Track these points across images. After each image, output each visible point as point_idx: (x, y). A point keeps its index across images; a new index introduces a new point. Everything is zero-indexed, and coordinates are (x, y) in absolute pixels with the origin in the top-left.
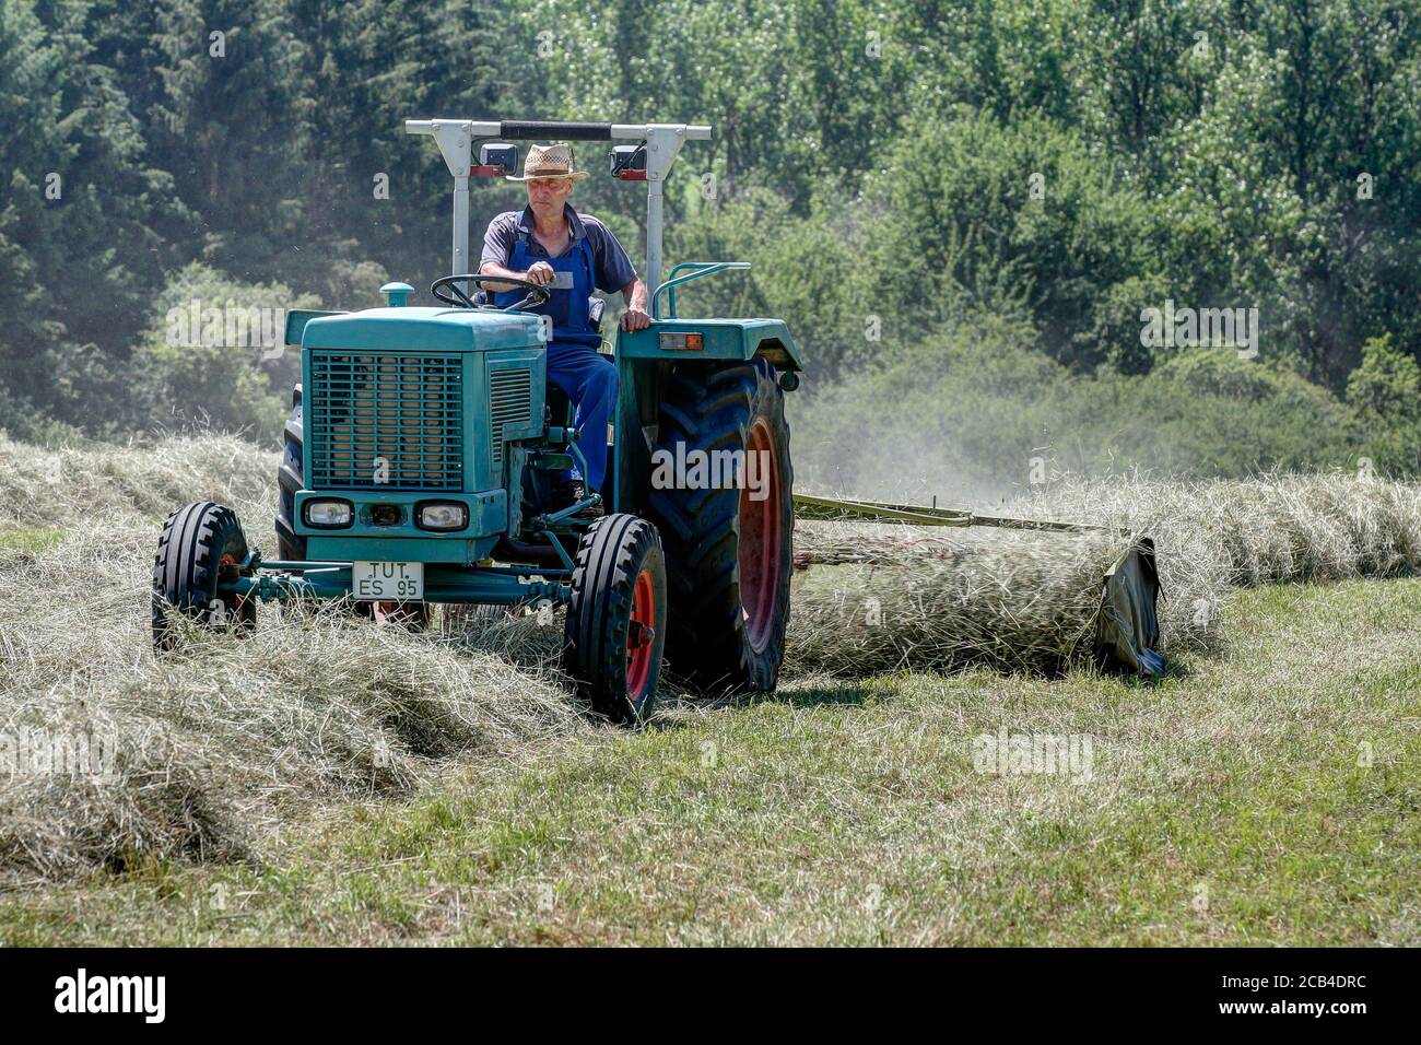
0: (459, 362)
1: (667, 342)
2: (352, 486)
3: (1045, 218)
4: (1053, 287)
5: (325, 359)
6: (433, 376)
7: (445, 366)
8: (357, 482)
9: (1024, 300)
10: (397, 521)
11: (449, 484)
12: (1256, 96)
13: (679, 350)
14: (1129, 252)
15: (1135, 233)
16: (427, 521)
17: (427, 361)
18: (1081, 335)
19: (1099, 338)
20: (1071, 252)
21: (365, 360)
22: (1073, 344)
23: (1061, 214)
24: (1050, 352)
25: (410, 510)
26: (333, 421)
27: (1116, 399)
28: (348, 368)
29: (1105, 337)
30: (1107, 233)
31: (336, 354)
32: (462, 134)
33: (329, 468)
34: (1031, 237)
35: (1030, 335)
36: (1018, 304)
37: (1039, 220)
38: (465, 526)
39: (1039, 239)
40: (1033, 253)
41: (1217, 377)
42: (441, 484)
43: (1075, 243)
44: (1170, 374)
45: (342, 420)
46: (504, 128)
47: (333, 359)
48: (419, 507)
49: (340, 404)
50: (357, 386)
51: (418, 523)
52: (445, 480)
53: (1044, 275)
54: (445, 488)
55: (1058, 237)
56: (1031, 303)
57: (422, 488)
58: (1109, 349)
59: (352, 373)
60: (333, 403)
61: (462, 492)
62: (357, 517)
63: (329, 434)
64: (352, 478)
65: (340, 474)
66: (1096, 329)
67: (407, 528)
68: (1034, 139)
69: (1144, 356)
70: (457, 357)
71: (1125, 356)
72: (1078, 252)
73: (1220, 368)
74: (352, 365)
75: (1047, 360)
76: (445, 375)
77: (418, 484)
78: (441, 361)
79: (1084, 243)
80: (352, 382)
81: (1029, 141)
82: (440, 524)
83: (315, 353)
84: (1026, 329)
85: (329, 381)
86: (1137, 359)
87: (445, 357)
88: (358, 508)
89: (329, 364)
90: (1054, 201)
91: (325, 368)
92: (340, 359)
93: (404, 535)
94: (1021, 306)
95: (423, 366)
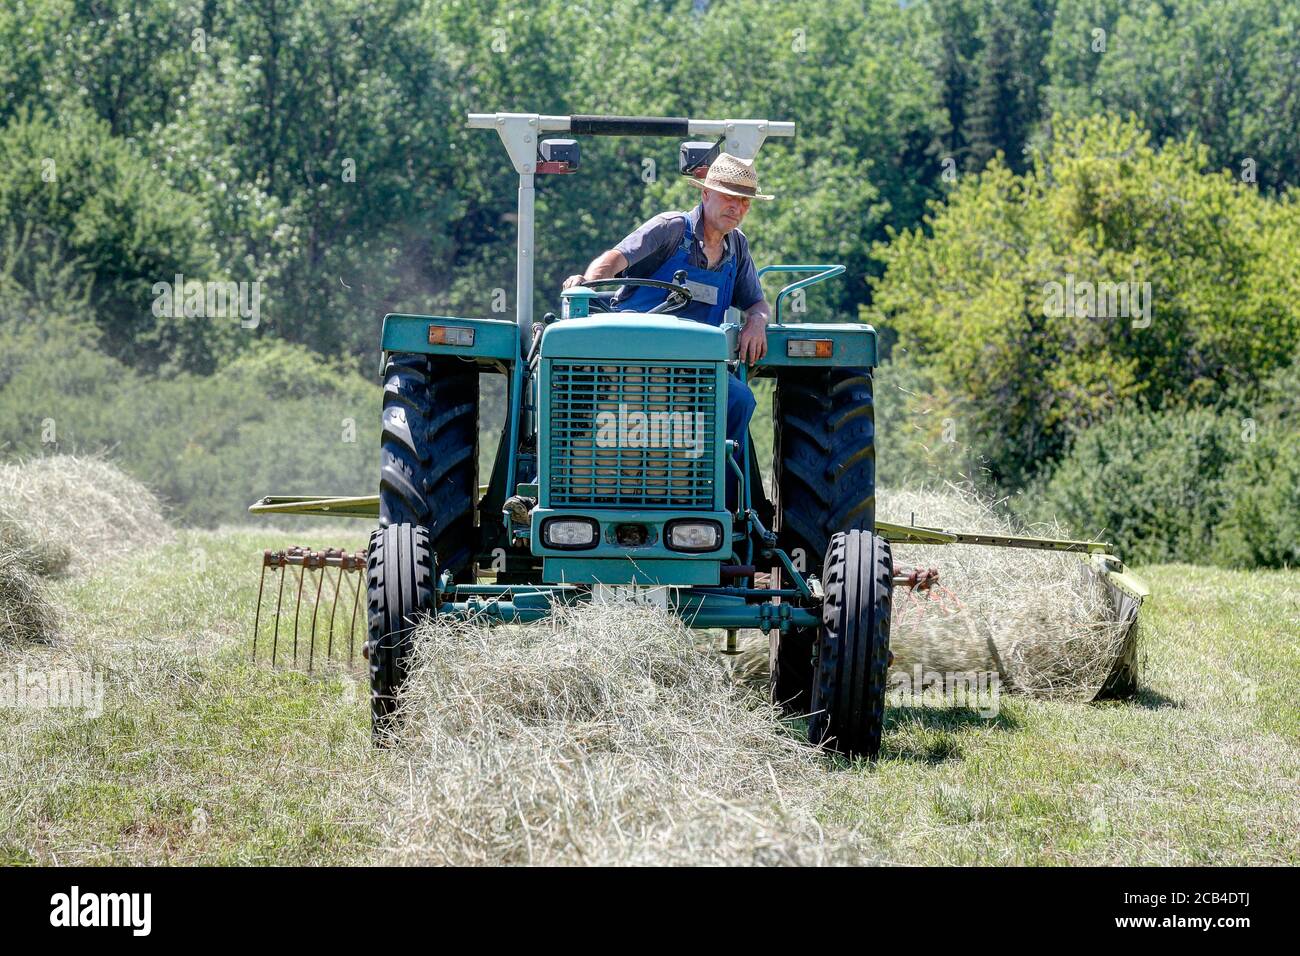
0: (712, 371)
1: (795, 348)
2: (593, 504)
3: (105, 219)
4: (113, 288)
5: (566, 368)
6: (684, 388)
7: (697, 376)
8: (597, 500)
9: (84, 301)
10: (643, 541)
11: (698, 502)
12: (230, 102)
13: (806, 357)
14: (187, 254)
15: (192, 235)
16: (677, 541)
17: (677, 371)
18: (144, 336)
19: (162, 338)
20: (130, 253)
21: (610, 370)
22: (136, 345)
23: (119, 217)
24: (112, 352)
25: (660, 529)
26: (573, 434)
27: (191, 401)
28: (591, 378)
29: (168, 338)
30: (165, 235)
31: (578, 363)
32: (530, 129)
33: (567, 485)
34: (91, 239)
35: (94, 336)
36: (81, 303)
37: (100, 222)
38: (719, 545)
39: (99, 240)
40: (93, 254)
41: (285, 378)
42: (689, 502)
43: (135, 245)
44: (236, 376)
45: (582, 434)
46: (575, 124)
47: (574, 369)
48: (669, 526)
49: (580, 416)
50: (600, 398)
51: (668, 544)
52: (694, 497)
53: (104, 277)
54: (694, 505)
55: (118, 239)
56: (93, 301)
57: (669, 505)
58: (171, 349)
59: (596, 383)
60: (574, 416)
61: (712, 510)
62: (603, 536)
63: (568, 448)
64: (593, 495)
65: (579, 491)
66: (158, 329)
67: (656, 549)
68: (90, 142)
69: (206, 357)
70: (711, 366)
71: (188, 356)
72: (137, 255)
73: (288, 369)
74: (596, 374)
75: (112, 361)
76: (697, 385)
77: (664, 501)
78: (693, 371)
79: (142, 245)
80: (595, 393)
81: (86, 144)
82: (688, 544)
83: (557, 362)
84: (89, 331)
85: (570, 392)
86: (200, 360)
87: (698, 366)
88: (604, 528)
89: (570, 374)
90: (113, 202)
91: (566, 378)
92: (581, 369)
93: (655, 555)
94: (84, 307)
95: (672, 375)
